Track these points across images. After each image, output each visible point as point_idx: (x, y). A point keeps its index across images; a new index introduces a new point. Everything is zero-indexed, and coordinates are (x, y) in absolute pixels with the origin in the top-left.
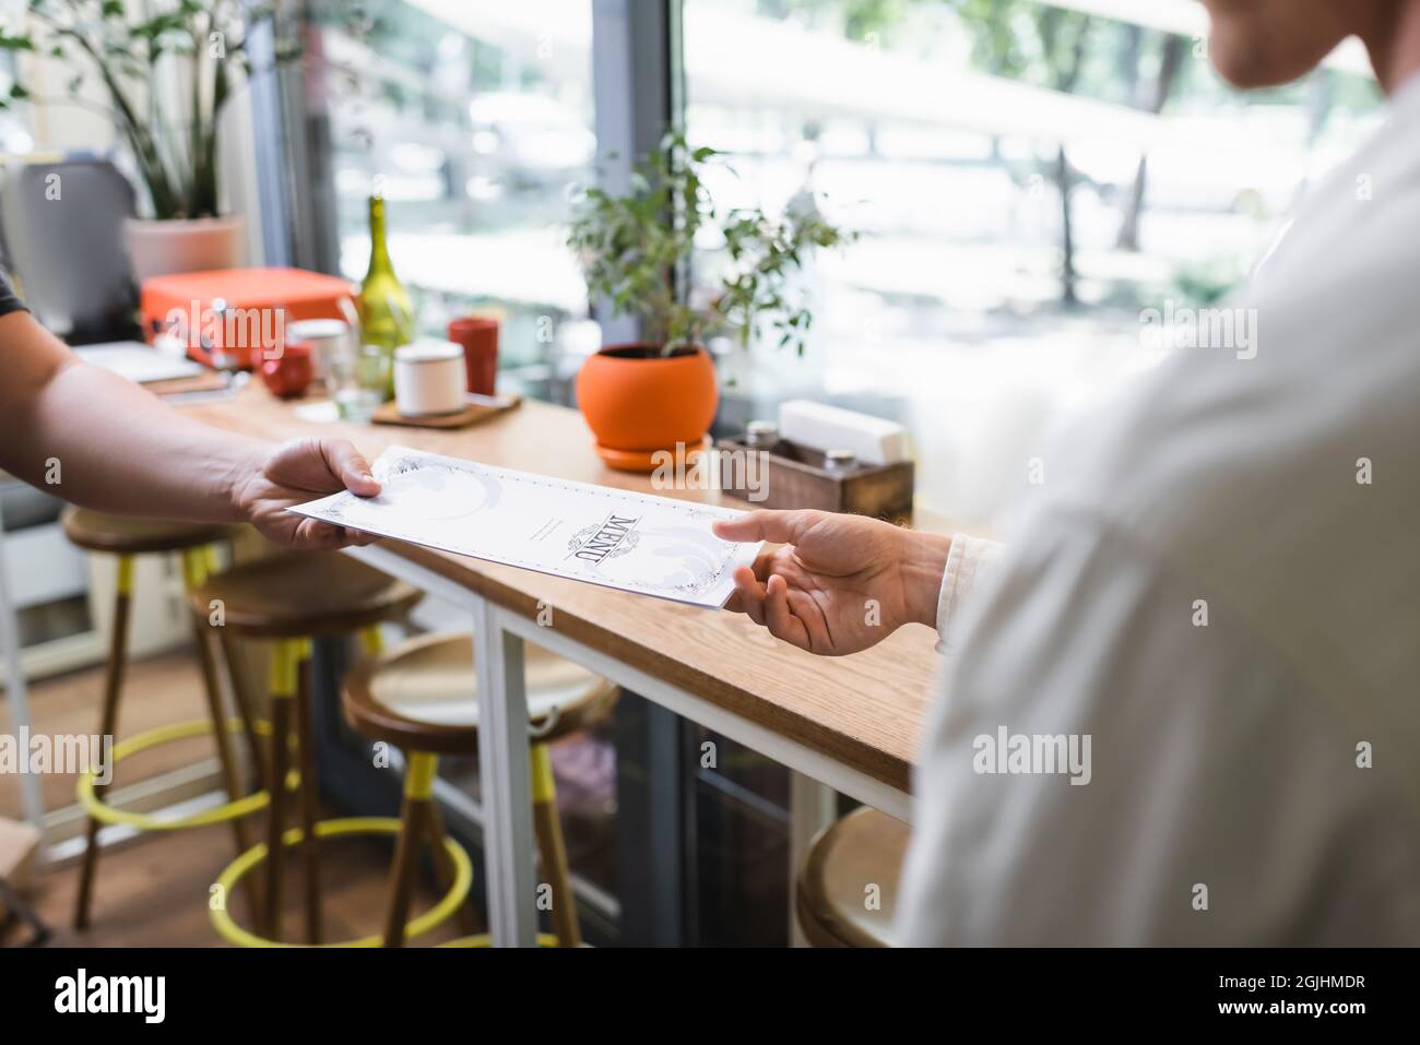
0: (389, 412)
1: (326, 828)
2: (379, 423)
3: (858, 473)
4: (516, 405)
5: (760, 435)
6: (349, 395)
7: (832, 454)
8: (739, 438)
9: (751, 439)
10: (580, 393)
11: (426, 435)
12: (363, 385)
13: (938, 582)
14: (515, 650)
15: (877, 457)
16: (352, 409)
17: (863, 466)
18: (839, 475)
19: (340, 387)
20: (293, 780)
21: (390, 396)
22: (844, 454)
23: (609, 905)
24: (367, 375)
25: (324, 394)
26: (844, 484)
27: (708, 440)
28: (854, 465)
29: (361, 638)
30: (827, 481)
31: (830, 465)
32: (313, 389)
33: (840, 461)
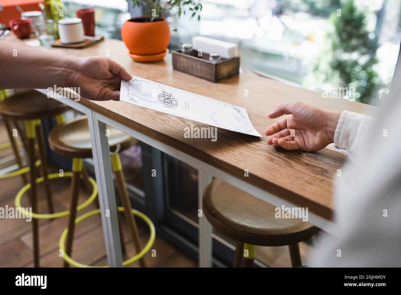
0: (57, 43)
1: (51, 176)
2: (54, 46)
3: (221, 62)
4: (102, 39)
5: (186, 48)
6: (43, 37)
7: (211, 55)
8: (179, 50)
9: (183, 50)
10: (123, 35)
11: (71, 51)
12: (48, 34)
13: (333, 133)
14: (103, 127)
15: (227, 56)
16: (44, 42)
17: (222, 59)
18: (214, 62)
19: (40, 34)
20: (38, 163)
21: (58, 37)
22: (215, 55)
23: (141, 193)
24: (50, 30)
25: (35, 37)
26: (216, 65)
27: (168, 51)
28: (219, 59)
29: (57, 118)
30: (211, 64)
31: (211, 59)
32: (32, 35)
33: (214, 57)
